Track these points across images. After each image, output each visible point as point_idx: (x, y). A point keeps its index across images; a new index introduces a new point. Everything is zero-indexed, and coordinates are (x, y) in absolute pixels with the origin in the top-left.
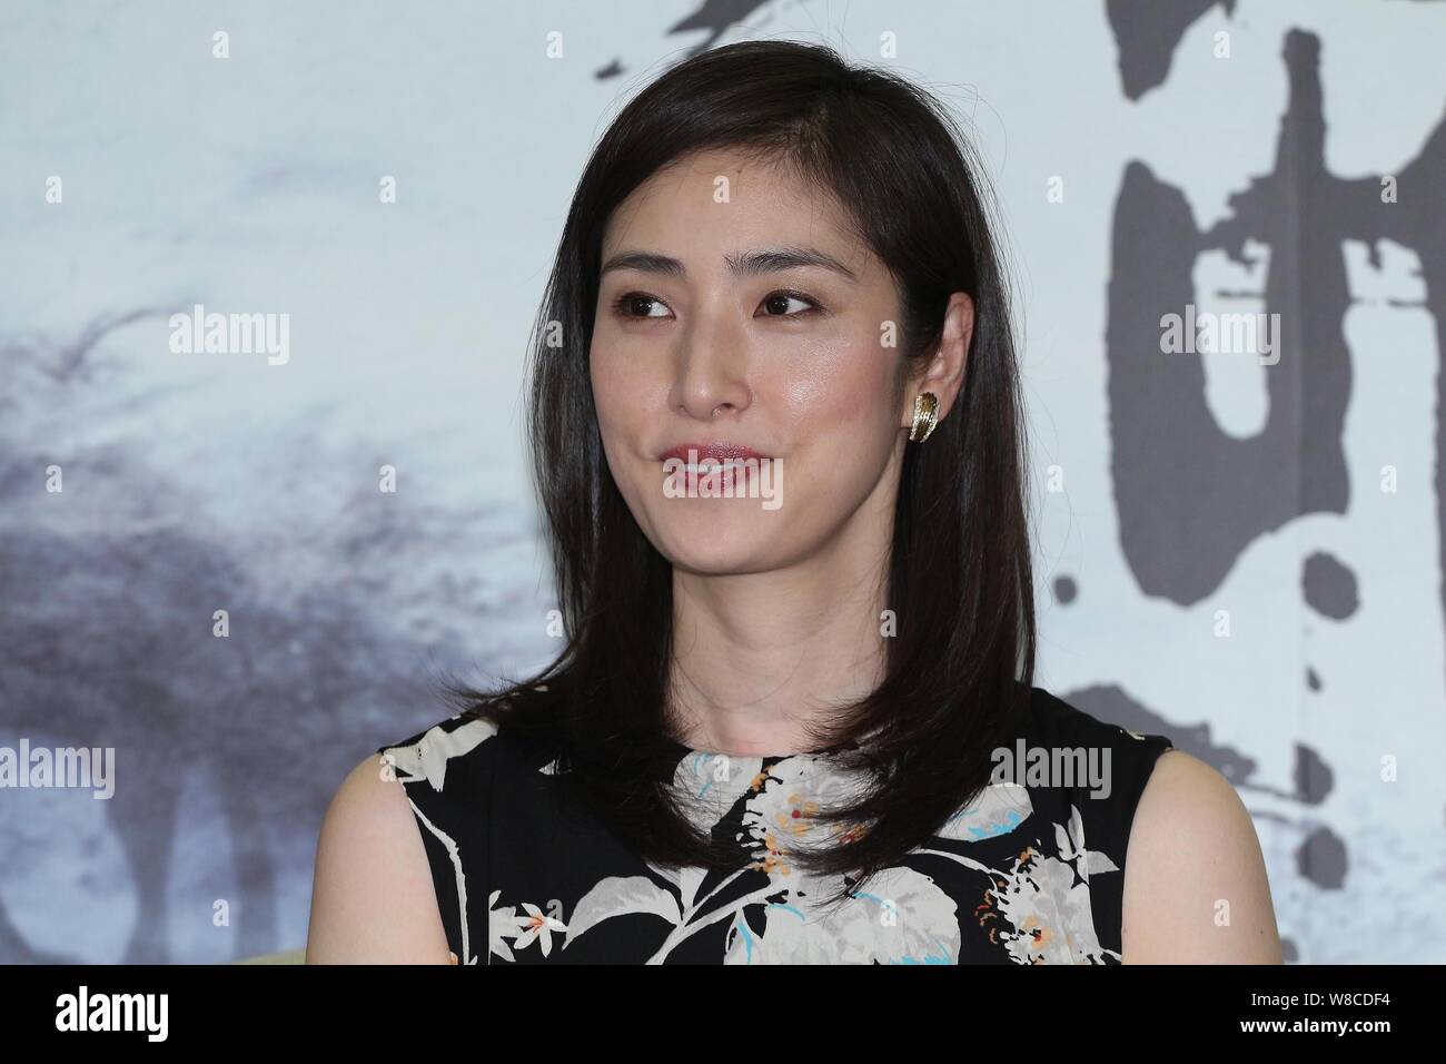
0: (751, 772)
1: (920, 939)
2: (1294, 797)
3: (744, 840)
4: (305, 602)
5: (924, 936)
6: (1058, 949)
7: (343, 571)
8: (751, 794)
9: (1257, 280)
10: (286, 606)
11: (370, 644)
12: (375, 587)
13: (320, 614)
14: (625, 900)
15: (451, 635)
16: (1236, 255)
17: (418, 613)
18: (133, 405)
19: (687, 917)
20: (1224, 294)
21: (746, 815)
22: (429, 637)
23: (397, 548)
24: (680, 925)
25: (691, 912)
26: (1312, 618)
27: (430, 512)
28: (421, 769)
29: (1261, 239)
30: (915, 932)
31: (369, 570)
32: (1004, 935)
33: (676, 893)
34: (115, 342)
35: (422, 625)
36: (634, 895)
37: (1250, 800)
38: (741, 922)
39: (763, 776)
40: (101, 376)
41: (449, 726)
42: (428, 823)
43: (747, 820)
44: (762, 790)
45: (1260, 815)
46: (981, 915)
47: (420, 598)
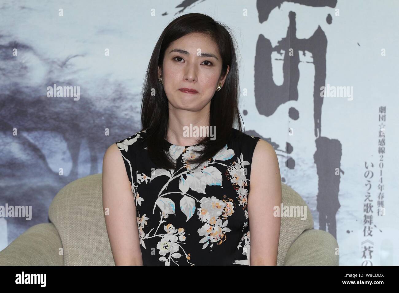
0: (183, 149)
1: (215, 180)
2: (286, 152)
3: (182, 162)
4: (105, 110)
5: (216, 179)
6: (240, 180)
7: (112, 104)
8: (183, 153)
9: (282, 57)
10: (101, 110)
11: (117, 118)
12: (118, 107)
13: (108, 112)
14: (161, 173)
15: (132, 117)
16: (279, 52)
17: (126, 113)
18: (75, 72)
19: (172, 176)
20: (276, 59)
21: (182, 157)
22: (128, 117)
23: (122, 101)
24: (171, 178)
25: (173, 175)
26: (290, 119)
27: (129, 94)
28: (123, 148)
29: (283, 50)
30: (214, 178)
31: (117, 105)
32: (230, 178)
33: (170, 172)
34: (72, 61)
35: (126, 115)
36: (163, 172)
37: (277, 152)
38: (182, 177)
39: (185, 150)
40: (69, 67)
41: (129, 139)
42: (125, 158)
43: (183, 158)
44: (185, 153)
45: (279, 155)
46: (226, 174)
47: (126, 110)
